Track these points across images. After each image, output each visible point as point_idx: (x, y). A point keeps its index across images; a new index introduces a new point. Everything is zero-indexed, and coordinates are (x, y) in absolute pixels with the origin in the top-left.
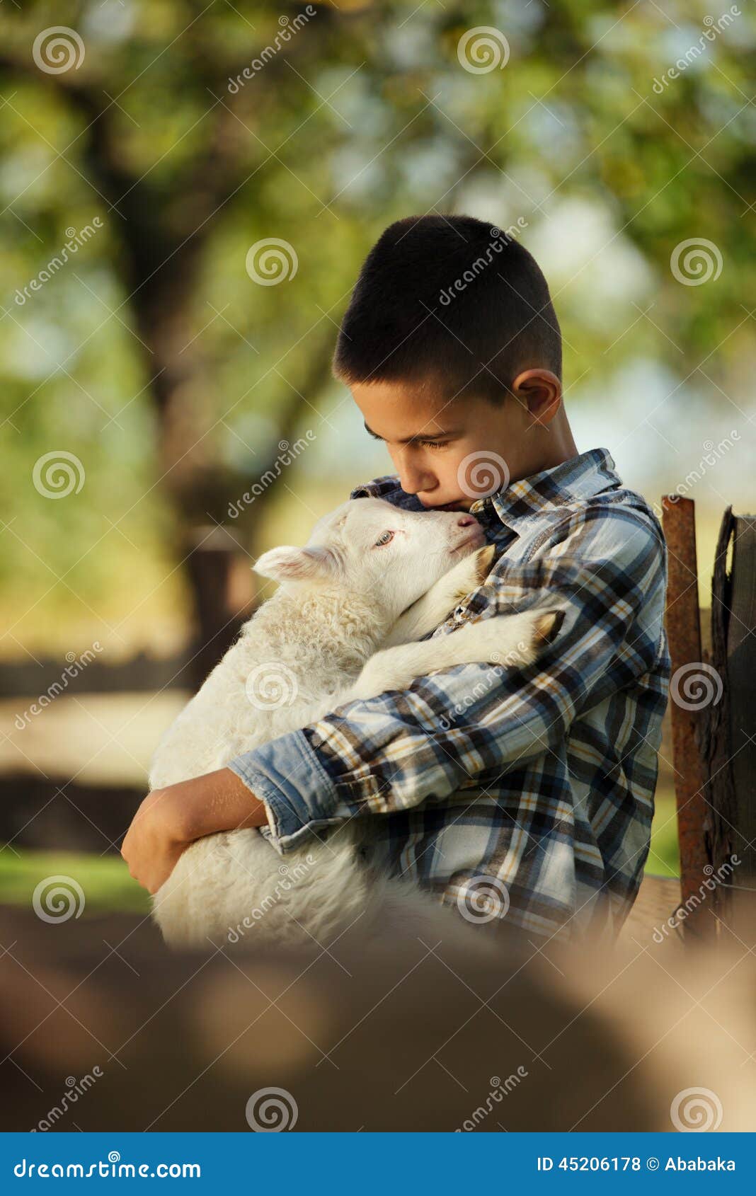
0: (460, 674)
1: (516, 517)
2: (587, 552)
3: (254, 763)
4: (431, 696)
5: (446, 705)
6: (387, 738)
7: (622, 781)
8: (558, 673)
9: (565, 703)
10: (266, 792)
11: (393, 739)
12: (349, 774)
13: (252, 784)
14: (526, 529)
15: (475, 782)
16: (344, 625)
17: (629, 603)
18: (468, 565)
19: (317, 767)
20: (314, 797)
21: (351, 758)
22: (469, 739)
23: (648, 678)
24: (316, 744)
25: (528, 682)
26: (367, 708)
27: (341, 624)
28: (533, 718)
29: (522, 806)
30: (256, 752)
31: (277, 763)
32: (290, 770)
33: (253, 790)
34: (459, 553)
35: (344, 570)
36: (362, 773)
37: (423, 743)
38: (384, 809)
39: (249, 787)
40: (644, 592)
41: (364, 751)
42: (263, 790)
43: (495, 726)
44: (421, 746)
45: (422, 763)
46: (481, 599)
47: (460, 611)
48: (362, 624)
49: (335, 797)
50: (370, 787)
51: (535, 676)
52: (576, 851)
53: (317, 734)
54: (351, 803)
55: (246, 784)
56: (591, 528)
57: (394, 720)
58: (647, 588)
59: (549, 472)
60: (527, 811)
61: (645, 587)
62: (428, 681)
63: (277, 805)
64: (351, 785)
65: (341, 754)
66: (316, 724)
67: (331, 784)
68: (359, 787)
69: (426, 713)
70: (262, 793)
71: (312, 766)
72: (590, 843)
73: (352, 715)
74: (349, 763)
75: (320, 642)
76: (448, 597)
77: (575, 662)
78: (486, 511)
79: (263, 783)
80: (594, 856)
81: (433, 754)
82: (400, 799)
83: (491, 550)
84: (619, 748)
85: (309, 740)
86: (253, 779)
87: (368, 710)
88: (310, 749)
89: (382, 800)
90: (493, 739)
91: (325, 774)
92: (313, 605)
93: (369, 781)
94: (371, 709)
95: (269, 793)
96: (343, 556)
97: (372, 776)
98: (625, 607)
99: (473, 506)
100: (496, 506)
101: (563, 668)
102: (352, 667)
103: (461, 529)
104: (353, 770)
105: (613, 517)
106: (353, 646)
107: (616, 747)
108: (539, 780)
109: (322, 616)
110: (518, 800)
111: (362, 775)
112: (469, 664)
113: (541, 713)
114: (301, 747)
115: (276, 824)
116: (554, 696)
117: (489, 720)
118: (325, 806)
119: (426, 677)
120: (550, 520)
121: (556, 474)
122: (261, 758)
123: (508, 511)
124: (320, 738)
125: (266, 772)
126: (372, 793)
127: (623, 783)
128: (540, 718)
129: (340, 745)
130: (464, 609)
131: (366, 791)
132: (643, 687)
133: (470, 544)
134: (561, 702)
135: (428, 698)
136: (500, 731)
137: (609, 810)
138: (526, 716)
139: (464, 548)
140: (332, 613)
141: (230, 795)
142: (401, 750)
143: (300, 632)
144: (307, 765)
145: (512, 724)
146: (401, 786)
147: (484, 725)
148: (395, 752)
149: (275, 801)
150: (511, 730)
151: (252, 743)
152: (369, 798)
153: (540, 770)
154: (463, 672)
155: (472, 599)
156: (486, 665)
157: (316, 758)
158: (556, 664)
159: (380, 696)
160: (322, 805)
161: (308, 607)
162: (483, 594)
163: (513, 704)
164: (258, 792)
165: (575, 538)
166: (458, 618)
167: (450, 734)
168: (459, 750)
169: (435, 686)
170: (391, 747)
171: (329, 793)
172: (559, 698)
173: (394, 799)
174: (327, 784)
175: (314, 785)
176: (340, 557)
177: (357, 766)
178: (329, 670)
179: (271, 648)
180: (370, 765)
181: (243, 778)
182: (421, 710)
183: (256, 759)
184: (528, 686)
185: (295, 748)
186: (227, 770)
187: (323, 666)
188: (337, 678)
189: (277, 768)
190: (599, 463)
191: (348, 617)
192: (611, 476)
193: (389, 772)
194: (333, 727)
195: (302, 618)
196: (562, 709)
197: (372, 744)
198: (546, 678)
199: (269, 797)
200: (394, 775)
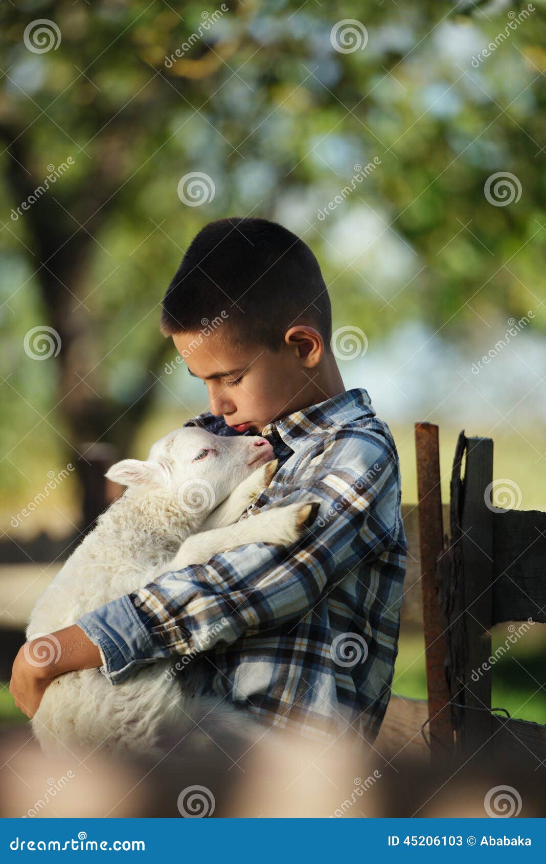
0: (244, 551)
1: (294, 437)
2: (335, 462)
3: (93, 620)
4: (221, 567)
5: (231, 573)
6: (187, 599)
7: (368, 629)
8: (313, 550)
9: (318, 571)
10: (100, 640)
11: (191, 599)
12: (161, 626)
13: (91, 635)
14: (299, 447)
15: (256, 632)
16: (169, 517)
17: (367, 500)
18: (260, 473)
19: (137, 621)
20: (134, 644)
21: (162, 614)
22: (246, 599)
23: (387, 555)
24: (138, 605)
25: (291, 557)
26: (174, 577)
27: (167, 517)
28: (293, 583)
29: (296, 648)
30: (95, 612)
31: (108, 621)
32: (118, 623)
33: (91, 639)
34: (255, 465)
35: (171, 478)
36: (170, 625)
37: (213, 602)
38: (188, 652)
39: (89, 637)
40: (378, 492)
41: (171, 609)
42: (98, 638)
43: (266, 589)
44: (211, 604)
45: (212, 617)
46: (265, 498)
47: (251, 507)
48: (183, 517)
49: (151, 643)
50: (176, 635)
51: (297, 552)
52: (337, 680)
53: (139, 597)
54: (163, 647)
55: (87, 635)
56: (339, 444)
57: (192, 585)
59: (318, 406)
60: (300, 652)
61: (378, 488)
62: (221, 557)
63: (107, 649)
64: (162, 634)
65: (156, 611)
66: (138, 590)
67: (147, 633)
68: (167, 635)
69: (217, 579)
70: (97, 640)
71: (134, 620)
72: (346, 674)
73: (165, 583)
74: (161, 617)
75: (151, 529)
76: (245, 497)
77: (326, 542)
78: (273, 433)
79: (98, 634)
80: (350, 685)
81: (219, 610)
83: (275, 463)
84: (368, 605)
85: (133, 602)
86: (91, 632)
87: (175, 578)
88: (133, 608)
89: (185, 645)
90: (264, 598)
91: (143, 626)
92: (149, 503)
93: (175, 631)
94: (177, 577)
95: (102, 640)
96: (171, 468)
97: (177, 627)
98: (363, 503)
99: (264, 430)
100: (279, 430)
101: (317, 547)
102: (172, 547)
103: (257, 448)
104: (164, 623)
105: (355, 437)
106: (173, 533)
107: (365, 605)
108: (308, 629)
109: (154, 511)
110: (293, 644)
111: (169, 626)
112: (250, 544)
113: (300, 580)
114: (126, 607)
115: (107, 663)
116: (310, 566)
117: (261, 584)
118: (143, 650)
119: (221, 554)
120: (315, 440)
121: (324, 407)
122: (98, 616)
123: (288, 433)
124: (140, 600)
125: (101, 626)
126: (178, 640)
127: (369, 633)
128: (299, 583)
129: (154, 605)
130: (253, 506)
131: (173, 638)
132: (384, 562)
133: (262, 458)
134: (315, 571)
135: (218, 569)
136: (269, 592)
138: (287, 583)
139: (257, 462)
140: (161, 509)
141: (77, 643)
142: (197, 607)
143: (137, 522)
144: (130, 620)
145: (278, 588)
146: (198, 634)
147: (258, 588)
148: (193, 609)
149: (106, 646)
150: (277, 592)
151: (94, 605)
152: (176, 643)
153: (309, 622)
154: (246, 550)
155: (258, 498)
156: (263, 544)
157: (137, 615)
158: (313, 544)
159: (185, 569)
160: (141, 649)
161: (145, 504)
162: (266, 494)
163: (281, 573)
164: (95, 640)
165: (328, 452)
166: (249, 512)
167: (232, 595)
168: (239, 607)
169: (224, 560)
170: (190, 606)
171: (146, 640)
172: (313, 568)
173: (194, 644)
174: (144, 633)
175: (135, 634)
176: (169, 468)
177: (167, 620)
178: (156, 548)
179: (114, 533)
180: (176, 619)
181: (85, 631)
182: (213, 578)
183: (95, 617)
184: (292, 560)
185: (122, 608)
186: (75, 626)
187: (152, 545)
188: (161, 554)
189: (108, 623)
190: (357, 399)
191: (173, 512)
192: (366, 408)
193: (190, 624)
194: (150, 591)
195: (140, 512)
196: (316, 576)
197: (176, 603)
198: (305, 554)
199: (102, 643)
200: (193, 626)
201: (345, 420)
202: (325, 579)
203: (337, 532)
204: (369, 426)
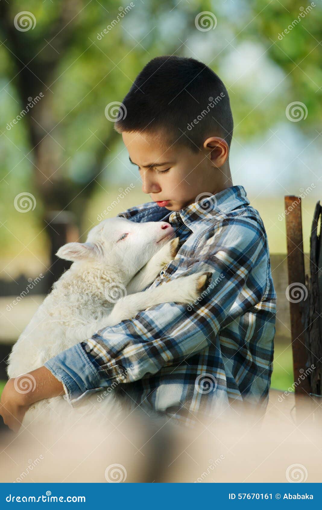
0: (161, 309)
1: (192, 221)
2: (224, 242)
3: (56, 363)
4: (146, 322)
5: (153, 326)
6: (123, 346)
7: (249, 357)
8: (210, 307)
9: (214, 323)
10: (62, 377)
11: (126, 346)
12: (105, 365)
13: (56, 374)
14: (195, 228)
16: (103, 283)
17: (246, 269)
18: (166, 248)
19: (88, 362)
20: (87, 378)
21: (106, 357)
22: (164, 345)
23: (261, 304)
24: (88, 351)
25: (196, 312)
26: (113, 330)
27: (102, 283)
28: (197, 332)
29: (199, 373)
30: (58, 357)
31: (67, 363)
32: (75, 365)
33: (57, 377)
34: (162, 242)
35: (103, 254)
36: (111, 364)
37: (141, 348)
38: (125, 381)
39: (55, 376)
40: (254, 262)
41: (112, 353)
42: (61, 376)
43: (177, 337)
44: (139, 349)
45: (141, 359)
46: (173, 267)
47: (163, 273)
49: (98, 377)
50: (116, 371)
51: (199, 309)
53: (88, 345)
54: (108, 379)
55: (53, 374)
56: (225, 230)
57: (126, 337)
58: (255, 260)
61: (254, 260)
62: (144, 314)
63: (68, 384)
64: (106, 371)
65: (101, 355)
66: (87, 340)
67: (95, 371)
68: (110, 371)
69: (143, 331)
70: (61, 378)
71: (86, 362)
72: (235, 389)
73: (106, 335)
74: (105, 359)
75: (91, 292)
76: (157, 266)
77: (219, 301)
79: (61, 373)
82: (132, 376)
83: (177, 240)
84: (248, 340)
85: (84, 348)
86: (56, 372)
87: (113, 332)
88: (84, 353)
90: (177, 344)
91: (92, 366)
92: (88, 273)
93: (115, 368)
94: (115, 331)
95: (64, 378)
97: (117, 365)
98: (244, 271)
100: (181, 216)
101: (213, 304)
102: (108, 306)
103: (163, 230)
104: (107, 363)
105: (236, 224)
107: (246, 339)
109: (93, 279)
110: (196, 370)
111: (112, 365)
112: (165, 303)
113: (202, 329)
114: (80, 352)
115: (69, 393)
116: (208, 319)
117: (174, 334)
118: (93, 382)
119: (144, 312)
120: (207, 224)
122: (60, 360)
123: (188, 219)
124: (89, 347)
125: (63, 367)
126: (118, 374)
127: (250, 358)
128: (201, 331)
129: (100, 351)
130: (164, 272)
131: (114, 373)
132: (258, 309)
133: (167, 237)
134: (212, 322)
135: (144, 323)
136: (180, 339)
137: (244, 372)
138: (193, 332)
139: (164, 240)
140: (97, 278)
141: (46, 380)
142: (131, 351)
143: (81, 287)
144: (83, 362)
145: (187, 336)
147: (173, 336)
148: (127, 353)
150: (187, 338)
151: (56, 351)
152: (116, 376)
154: (163, 308)
155: (168, 267)
156: (174, 303)
157: (87, 358)
158: (210, 302)
159: (119, 324)
160: (92, 382)
161: (85, 274)
162: (174, 264)
163: (188, 324)
164: (59, 377)
165: (217, 235)
166: (162, 277)
167: (154, 342)
168: (159, 351)
169: (147, 317)
170: (126, 351)
171: (95, 375)
172: (211, 320)
173: (129, 376)
174: (94, 371)
175: (87, 372)
176: (101, 247)
177: (109, 361)
178: (95, 306)
179: (65, 297)
180: (115, 360)
181: (51, 371)
182: (141, 330)
183: (57, 361)
184: (195, 314)
185: (77, 353)
186: (44, 367)
187: (93, 305)
188: (99, 310)
189: (67, 365)
190: (237, 193)
191: (105, 279)
192: (243, 199)
193: (126, 363)
194: (96, 341)
195: (82, 280)
196: (213, 326)
197: (115, 350)
198: (204, 310)
199: (64, 380)
200: (128, 364)
201: (228, 209)
202: (219, 326)
203: (227, 294)
204: (246, 214)
